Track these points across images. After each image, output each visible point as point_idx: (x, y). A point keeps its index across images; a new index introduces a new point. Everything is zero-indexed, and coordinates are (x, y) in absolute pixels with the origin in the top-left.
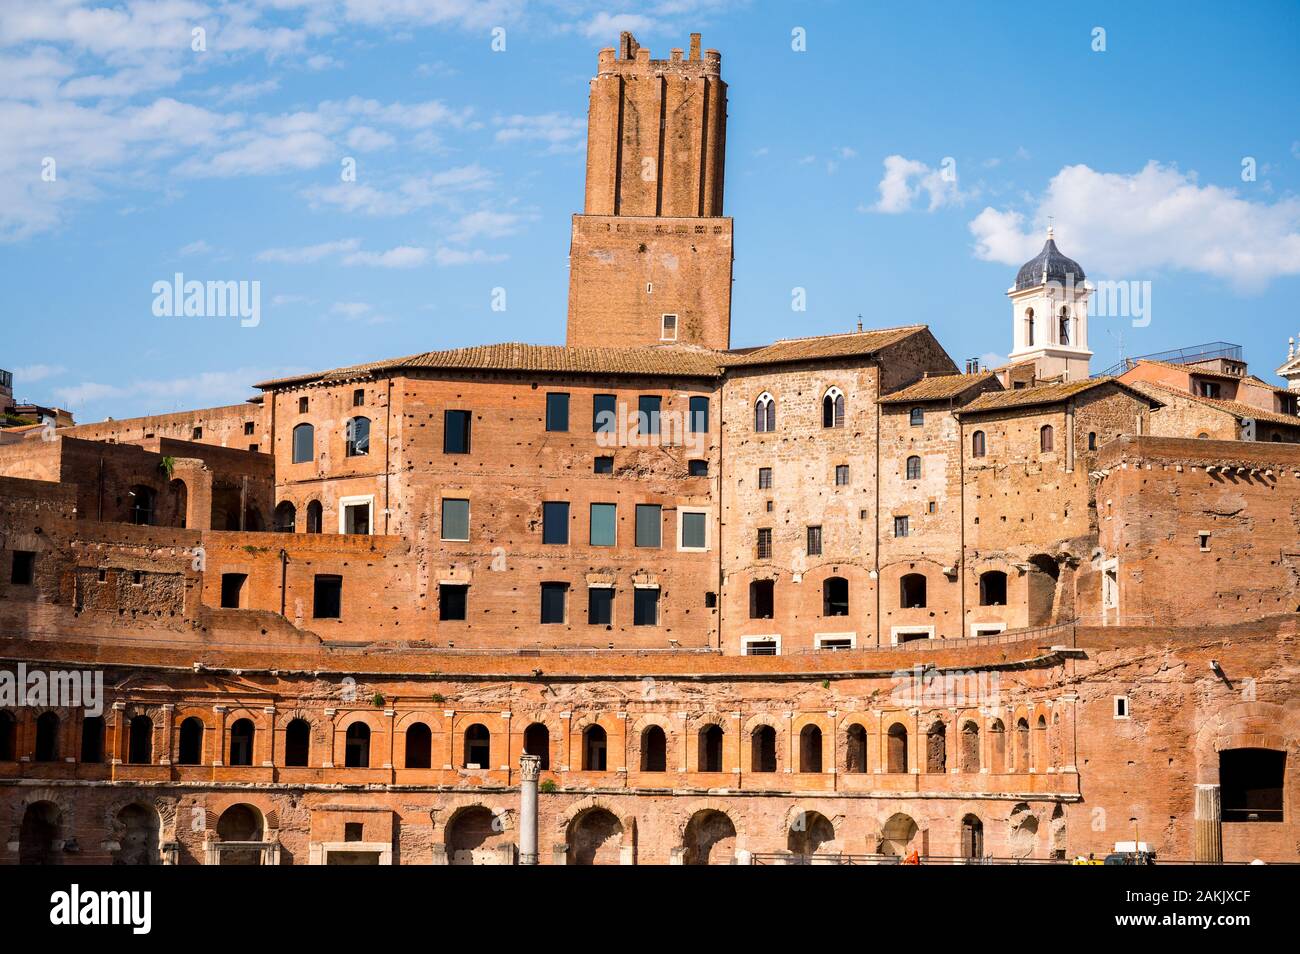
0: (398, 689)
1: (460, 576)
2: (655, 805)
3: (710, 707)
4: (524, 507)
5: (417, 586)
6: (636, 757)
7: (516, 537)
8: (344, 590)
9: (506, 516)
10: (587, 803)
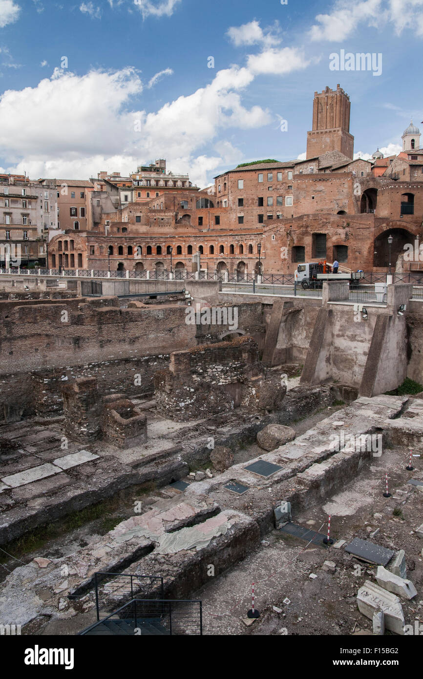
0: (208, 238)
1: (242, 215)
2: (251, 261)
3: (259, 240)
4: (254, 199)
5: (234, 217)
6: (248, 251)
7: (253, 206)
8: (220, 218)
9: (250, 201)
10: (240, 260)
